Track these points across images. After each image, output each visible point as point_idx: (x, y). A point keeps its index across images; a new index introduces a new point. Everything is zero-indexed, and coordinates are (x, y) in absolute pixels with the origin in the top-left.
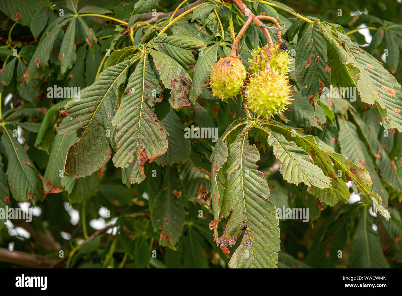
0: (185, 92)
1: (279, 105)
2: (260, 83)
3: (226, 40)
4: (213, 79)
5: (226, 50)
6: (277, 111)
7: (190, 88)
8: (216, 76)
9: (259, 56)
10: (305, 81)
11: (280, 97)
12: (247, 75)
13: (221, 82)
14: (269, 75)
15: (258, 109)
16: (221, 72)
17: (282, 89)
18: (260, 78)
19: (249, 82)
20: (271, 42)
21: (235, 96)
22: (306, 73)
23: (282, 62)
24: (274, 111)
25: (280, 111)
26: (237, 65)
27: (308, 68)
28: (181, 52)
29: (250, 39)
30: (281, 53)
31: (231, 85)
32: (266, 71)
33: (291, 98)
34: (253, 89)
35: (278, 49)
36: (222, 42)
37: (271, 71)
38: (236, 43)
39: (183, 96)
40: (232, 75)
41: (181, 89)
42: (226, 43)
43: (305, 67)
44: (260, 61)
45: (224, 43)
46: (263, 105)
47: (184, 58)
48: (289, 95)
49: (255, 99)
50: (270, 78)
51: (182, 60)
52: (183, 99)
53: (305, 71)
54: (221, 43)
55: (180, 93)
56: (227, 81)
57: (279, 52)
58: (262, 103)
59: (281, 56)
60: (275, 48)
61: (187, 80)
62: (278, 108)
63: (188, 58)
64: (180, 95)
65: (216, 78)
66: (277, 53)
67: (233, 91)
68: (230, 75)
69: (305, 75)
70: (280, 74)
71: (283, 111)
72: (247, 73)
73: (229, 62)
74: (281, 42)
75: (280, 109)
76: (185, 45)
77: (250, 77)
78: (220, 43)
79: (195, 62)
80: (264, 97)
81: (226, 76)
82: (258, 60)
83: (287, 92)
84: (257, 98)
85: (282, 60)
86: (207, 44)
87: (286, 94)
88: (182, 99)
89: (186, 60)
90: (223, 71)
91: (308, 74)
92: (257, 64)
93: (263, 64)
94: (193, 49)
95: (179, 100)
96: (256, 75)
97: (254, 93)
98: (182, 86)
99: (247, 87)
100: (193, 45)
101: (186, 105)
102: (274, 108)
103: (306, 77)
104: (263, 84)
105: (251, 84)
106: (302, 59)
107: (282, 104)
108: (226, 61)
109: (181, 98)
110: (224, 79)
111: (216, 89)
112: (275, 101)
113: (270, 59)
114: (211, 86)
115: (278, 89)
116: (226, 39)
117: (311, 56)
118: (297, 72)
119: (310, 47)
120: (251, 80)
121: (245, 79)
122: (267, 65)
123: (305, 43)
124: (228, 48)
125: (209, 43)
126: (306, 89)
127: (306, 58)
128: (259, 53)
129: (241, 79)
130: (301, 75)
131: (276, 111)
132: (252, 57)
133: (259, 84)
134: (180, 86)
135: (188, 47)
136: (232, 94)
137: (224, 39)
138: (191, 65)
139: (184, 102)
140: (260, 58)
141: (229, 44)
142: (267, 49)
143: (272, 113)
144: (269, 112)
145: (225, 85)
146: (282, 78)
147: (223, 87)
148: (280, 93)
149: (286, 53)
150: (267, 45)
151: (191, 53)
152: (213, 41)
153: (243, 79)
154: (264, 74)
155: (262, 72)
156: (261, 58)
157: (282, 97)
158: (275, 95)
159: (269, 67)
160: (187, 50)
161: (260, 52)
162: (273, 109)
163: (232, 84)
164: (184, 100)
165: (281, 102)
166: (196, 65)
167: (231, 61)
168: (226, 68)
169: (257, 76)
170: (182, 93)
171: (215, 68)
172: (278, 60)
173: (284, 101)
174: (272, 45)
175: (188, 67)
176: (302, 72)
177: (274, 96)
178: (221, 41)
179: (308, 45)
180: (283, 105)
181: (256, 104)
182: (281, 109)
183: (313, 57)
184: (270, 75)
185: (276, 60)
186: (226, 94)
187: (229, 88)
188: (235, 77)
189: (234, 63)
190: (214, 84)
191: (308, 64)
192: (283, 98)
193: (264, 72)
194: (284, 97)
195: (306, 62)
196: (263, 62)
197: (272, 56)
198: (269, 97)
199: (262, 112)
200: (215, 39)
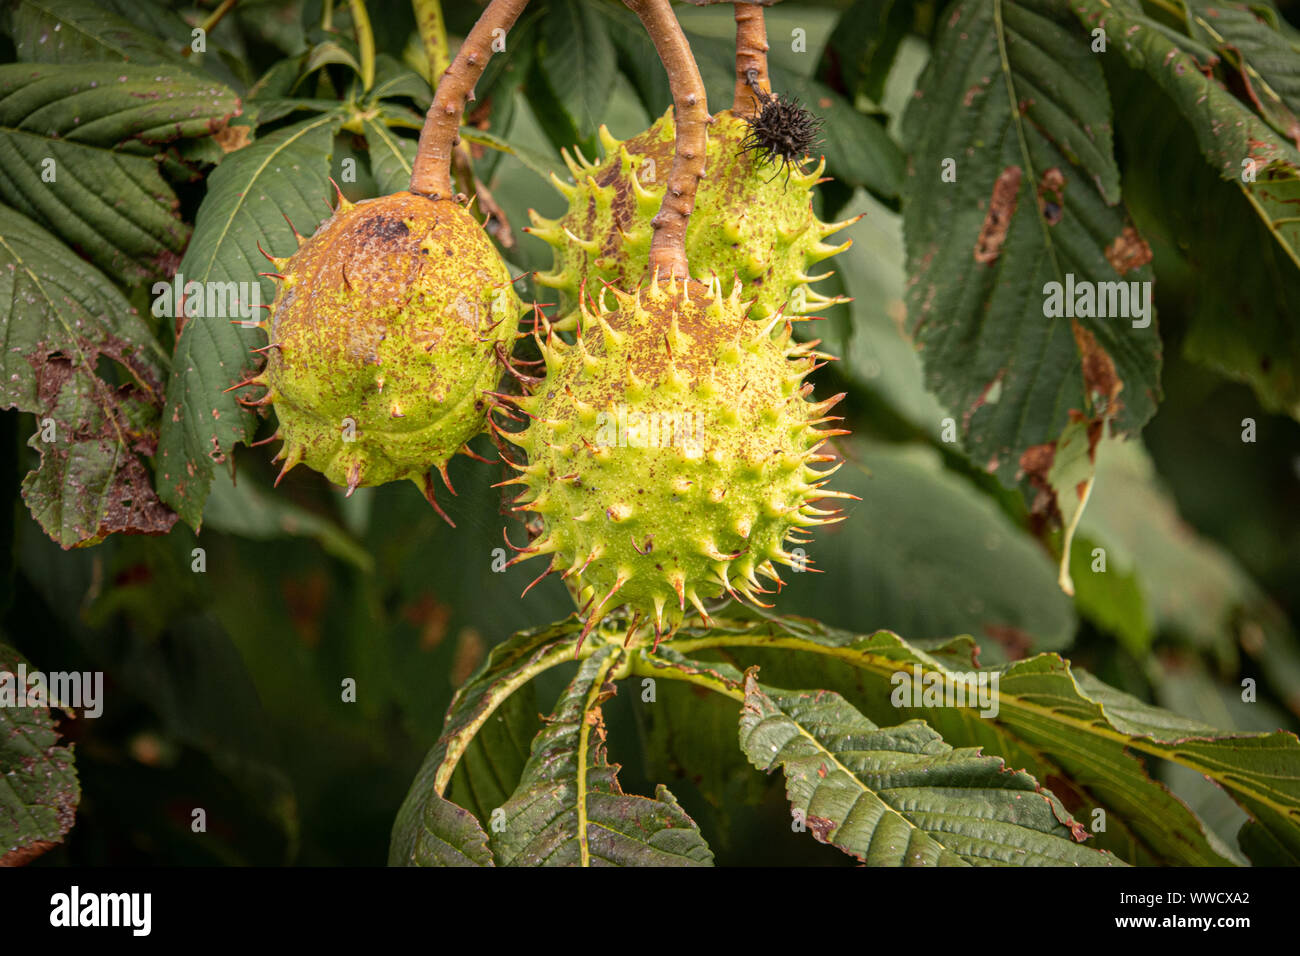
0: (131, 442)
1: (744, 525)
2: (616, 376)
3: (386, 90)
4: (288, 343)
5: (389, 153)
6: (735, 575)
7: (157, 415)
8: (308, 320)
9: (609, 194)
10: (985, 355)
11: (750, 475)
12: (527, 323)
13: (343, 364)
14: (675, 323)
15: (597, 552)
16: (340, 298)
17: (769, 418)
18: (617, 338)
19: (539, 372)
20: (698, 93)
21: (441, 463)
22: (985, 296)
23: (768, 240)
24: (711, 566)
25: (749, 571)
26: (456, 249)
27: (992, 263)
28: (81, 170)
29: (555, 82)
30: (766, 173)
31: (415, 388)
32: (655, 292)
33: (833, 483)
34: (564, 413)
35: (744, 149)
36: (362, 106)
37: (694, 296)
38: (452, 98)
39: (119, 461)
40: (421, 318)
41: (101, 415)
42: (391, 109)
43: (971, 260)
44: (618, 225)
45: (372, 113)
46: (631, 524)
47: (108, 213)
48: (812, 465)
49: (578, 485)
50: (682, 342)
51: (95, 225)
52: (119, 482)
53: (972, 288)
54: (352, 110)
55: (96, 446)
56: (386, 355)
57: (748, 169)
58: (625, 512)
59: (762, 192)
60: (725, 141)
61: (141, 358)
62: (737, 547)
63: (135, 213)
64: (98, 457)
65: (303, 335)
66: (735, 172)
67: (427, 433)
68: (405, 315)
69: (978, 316)
70: (751, 315)
71: (774, 574)
72: (527, 308)
73: (403, 228)
74: (765, 99)
75: (753, 555)
76: (111, 123)
77: (545, 338)
78: (346, 115)
79: (182, 238)
80: (642, 472)
81: (380, 322)
82: (605, 221)
83: (803, 438)
84: (592, 479)
85: (768, 226)
86: (254, 115)
87: (797, 454)
88: (109, 488)
89: (122, 224)
90: (355, 285)
91: (996, 307)
92: (593, 246)
93: (638, 249)
94: (163, 145)
95: (93, 489)
96: (589, 321)
97: (574, 439)
98: (108, 397)
99: (527, 404)
100: (161, 116)
101: (144, 522)
102: (710, 547)
103: (987, 329)
104: (638, 383)
105: (549, 384)
106: (945, 206)
107: (765, 520)
108: (381, 220)
109: (104, 476)
110: (361, 340)
111: (310, 414)
112: (716, 497)
113: (684, 216)
114: (273, 393)
115: (740, 414)
116: (391, 83)
117: (1006, 177)
118: (923, 300)
119: (994, 114)
120: (553, 354)
121: (509, 347)
122: (664, 253)
123: (959, 92)
124: (403, 142)
125: (267, 110)
126: (993, 408)
127: (972, 194)
128: (612, 177)
129: (482, 348)
130: (947, 313)
131: (723, 571)
132: (556, 208)
133: (609, 382)
134: (94, 394)
135: (133, 131)
136: (414, 454)
137: (377, 82)
138: (155, 257)
139: (128, 503)
140: (615, 205)
141: (407, 119)
142: (665, 147)
143: (700, 585)
144: (677, 576)
145: (372, 388)
146: (770, 347)
147: (355, 400)
148: (755, 442)
149: (797, 175)
150: (667, 123)
151: (152, 179)
152: (297, 96)
153: (496, 350)
154: (643, 316)
155: (630, 302)
156: (624, 211)
157: (764, 470)
158: (718, 456)
159: (679, 268)
160: (124, 159)
161: (617, 166)
162: (704, 558)
163: (420, 379)
164: (124, 489)
165: (762, 507)
166: (188, 255)
167: (411, 224)
168: (376, 265)
169: (594, 329)
170: (111, 446)
171: (301, 268)
172: (740, 224)
173: (778, 504)
174: (702, 113)
175: (134, 277)
176: (956, 295)
177: (708, 464)
178: (352, 98)
179: (979, 105)
180: (775, 528)
181: (585, 517)
182: (761, 558)
183: (1019, 181)
184: (683, 320)
185: (730, 224)
186: (375, 452)
187: (398, 406)
188: (438, 331)
189: (436, 237)
190: (290, 379)
191: (990, 232)
192: (772, 480)
193: (643, 298)
194: (785, 471)
195: (973, 223)
196: (637, 234)
197: (700, 195)
198: (679, 467)
199: (624, 574)
200: (309, 86)
